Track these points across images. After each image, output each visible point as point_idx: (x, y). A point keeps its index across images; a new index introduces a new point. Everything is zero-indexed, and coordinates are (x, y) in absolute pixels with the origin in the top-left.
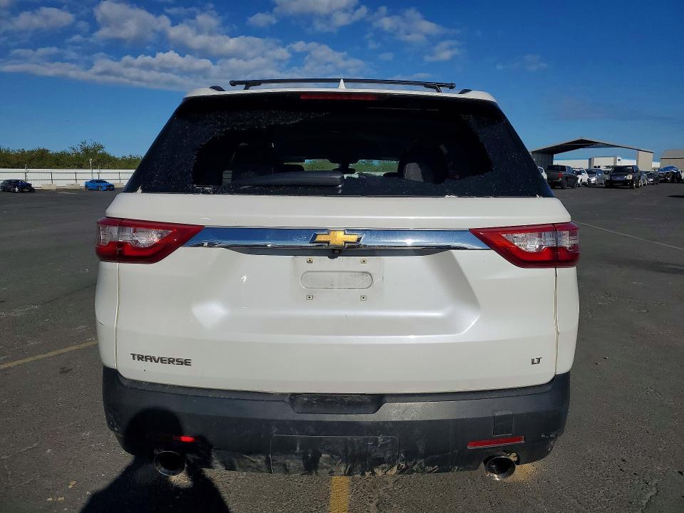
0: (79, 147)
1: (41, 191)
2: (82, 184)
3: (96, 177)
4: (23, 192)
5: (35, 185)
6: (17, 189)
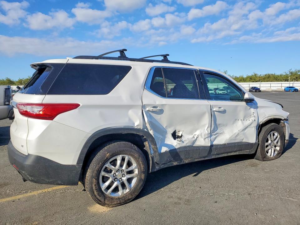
0: (288, 72)
1: (264, 92)
2: (283, 88)
3: (291, 85)
4: (256, 92)
5: (262, 89)
6: (254, 91)
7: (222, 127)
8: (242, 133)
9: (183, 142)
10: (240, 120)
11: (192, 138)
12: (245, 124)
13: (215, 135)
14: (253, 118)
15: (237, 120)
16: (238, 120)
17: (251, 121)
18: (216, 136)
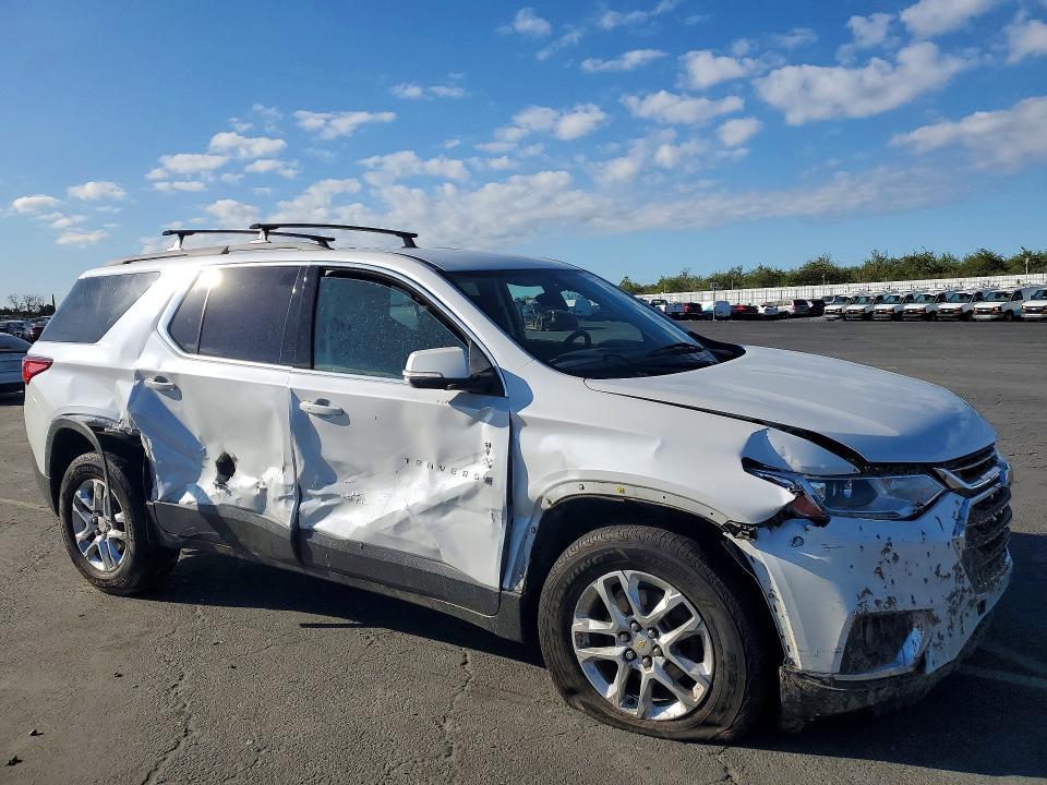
7: (353, 474)
8: (429, 519)
9: (229, 492)
10: (425, 464)
11: (252, 488)
12: (439, 486)
13: (325, 497)
14: (479, 470)
15: (413, 463)
16: (419, 463)
17: (470, 479)
18: (328, 502)
